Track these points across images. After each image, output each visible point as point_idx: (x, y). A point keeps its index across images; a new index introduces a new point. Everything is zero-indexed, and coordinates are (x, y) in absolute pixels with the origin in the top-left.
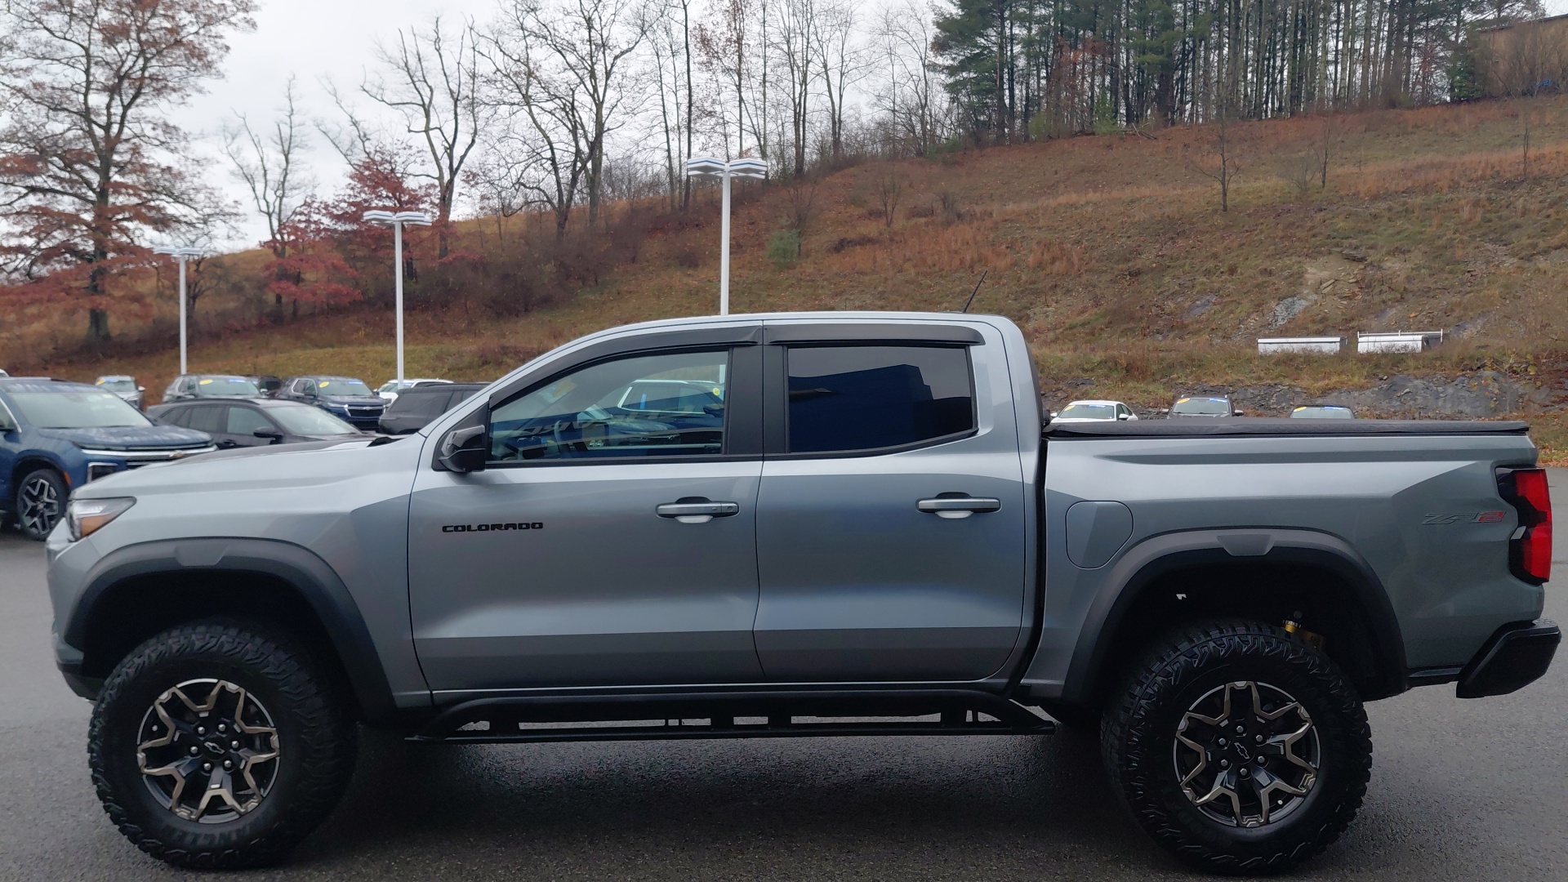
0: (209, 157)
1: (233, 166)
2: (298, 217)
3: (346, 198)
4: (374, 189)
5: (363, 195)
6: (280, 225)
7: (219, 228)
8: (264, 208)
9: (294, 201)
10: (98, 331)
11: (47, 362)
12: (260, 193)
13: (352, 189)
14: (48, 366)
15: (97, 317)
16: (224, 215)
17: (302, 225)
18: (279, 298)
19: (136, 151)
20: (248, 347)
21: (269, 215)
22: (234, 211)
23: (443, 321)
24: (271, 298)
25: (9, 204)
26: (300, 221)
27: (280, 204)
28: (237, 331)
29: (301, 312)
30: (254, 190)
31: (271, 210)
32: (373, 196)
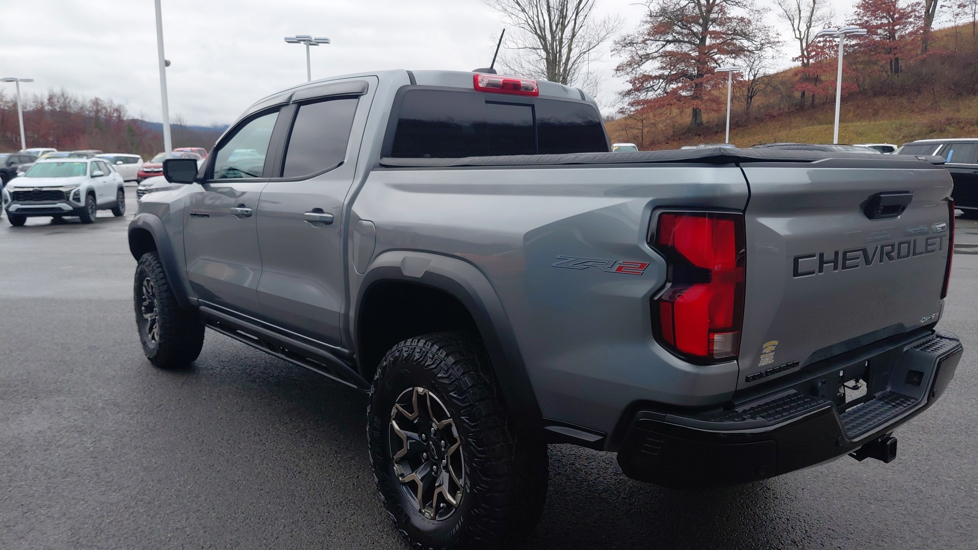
0: (766, 7)
1: (781, 11)
2: (819, 39)
3: (853, 21)
4: (874, 14)
5: (865, 18)
6: (807, 45)
7: (768, 52)
8: (798, 36)
9: (816, 30)
10: (696, 120)
11: (668, 140)
12: (796, 26)
13: (858, 14)
14: (669, 142)
15: (696, 113)
16: (772, 44)
17: (821, 44)
18: (803, 94)
19: (722, 10)
20: (779, 126)
21: (801, 40)
22: (777, 40)
23: (913, 102)
24: (797, 94)
25: (656, 52)
26: (819, 42)
27: (808, 32)
28: (774, 117)
29: (817, 101)
30: (793, 25)
31: (802, 37)
32: (873, 18)
